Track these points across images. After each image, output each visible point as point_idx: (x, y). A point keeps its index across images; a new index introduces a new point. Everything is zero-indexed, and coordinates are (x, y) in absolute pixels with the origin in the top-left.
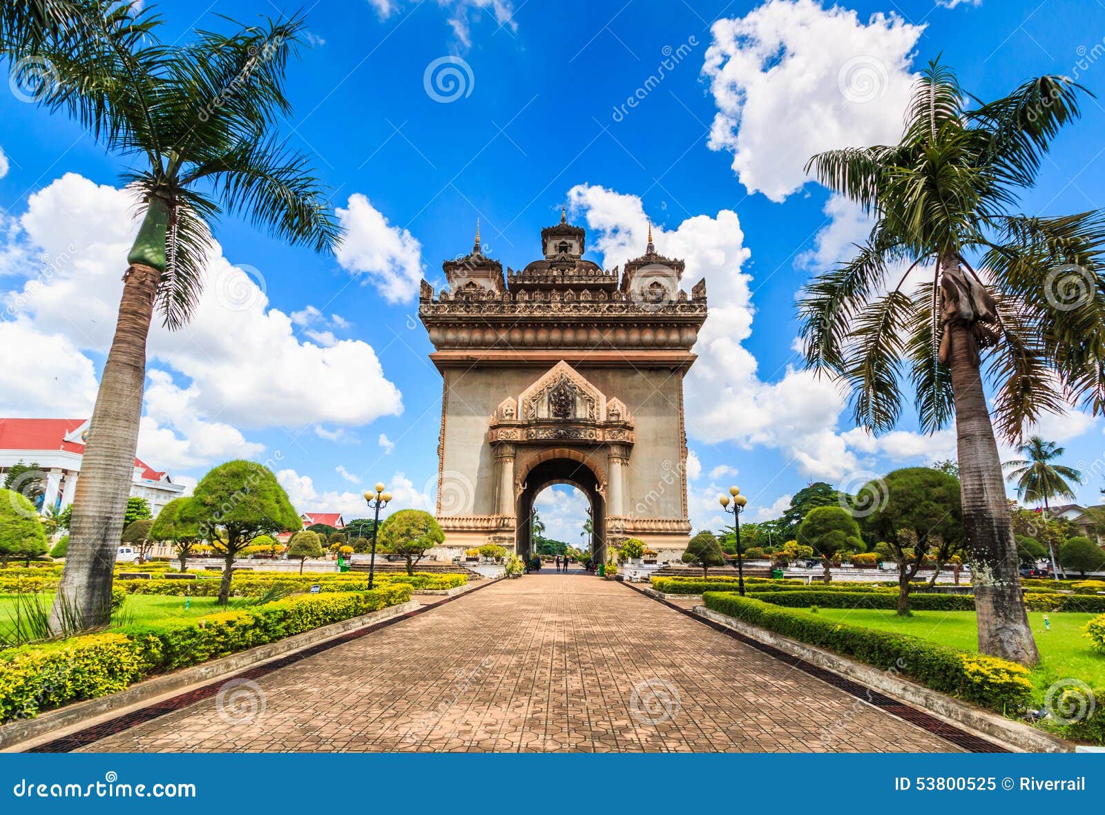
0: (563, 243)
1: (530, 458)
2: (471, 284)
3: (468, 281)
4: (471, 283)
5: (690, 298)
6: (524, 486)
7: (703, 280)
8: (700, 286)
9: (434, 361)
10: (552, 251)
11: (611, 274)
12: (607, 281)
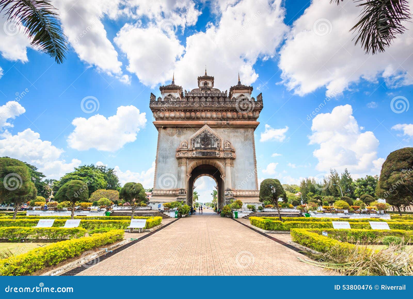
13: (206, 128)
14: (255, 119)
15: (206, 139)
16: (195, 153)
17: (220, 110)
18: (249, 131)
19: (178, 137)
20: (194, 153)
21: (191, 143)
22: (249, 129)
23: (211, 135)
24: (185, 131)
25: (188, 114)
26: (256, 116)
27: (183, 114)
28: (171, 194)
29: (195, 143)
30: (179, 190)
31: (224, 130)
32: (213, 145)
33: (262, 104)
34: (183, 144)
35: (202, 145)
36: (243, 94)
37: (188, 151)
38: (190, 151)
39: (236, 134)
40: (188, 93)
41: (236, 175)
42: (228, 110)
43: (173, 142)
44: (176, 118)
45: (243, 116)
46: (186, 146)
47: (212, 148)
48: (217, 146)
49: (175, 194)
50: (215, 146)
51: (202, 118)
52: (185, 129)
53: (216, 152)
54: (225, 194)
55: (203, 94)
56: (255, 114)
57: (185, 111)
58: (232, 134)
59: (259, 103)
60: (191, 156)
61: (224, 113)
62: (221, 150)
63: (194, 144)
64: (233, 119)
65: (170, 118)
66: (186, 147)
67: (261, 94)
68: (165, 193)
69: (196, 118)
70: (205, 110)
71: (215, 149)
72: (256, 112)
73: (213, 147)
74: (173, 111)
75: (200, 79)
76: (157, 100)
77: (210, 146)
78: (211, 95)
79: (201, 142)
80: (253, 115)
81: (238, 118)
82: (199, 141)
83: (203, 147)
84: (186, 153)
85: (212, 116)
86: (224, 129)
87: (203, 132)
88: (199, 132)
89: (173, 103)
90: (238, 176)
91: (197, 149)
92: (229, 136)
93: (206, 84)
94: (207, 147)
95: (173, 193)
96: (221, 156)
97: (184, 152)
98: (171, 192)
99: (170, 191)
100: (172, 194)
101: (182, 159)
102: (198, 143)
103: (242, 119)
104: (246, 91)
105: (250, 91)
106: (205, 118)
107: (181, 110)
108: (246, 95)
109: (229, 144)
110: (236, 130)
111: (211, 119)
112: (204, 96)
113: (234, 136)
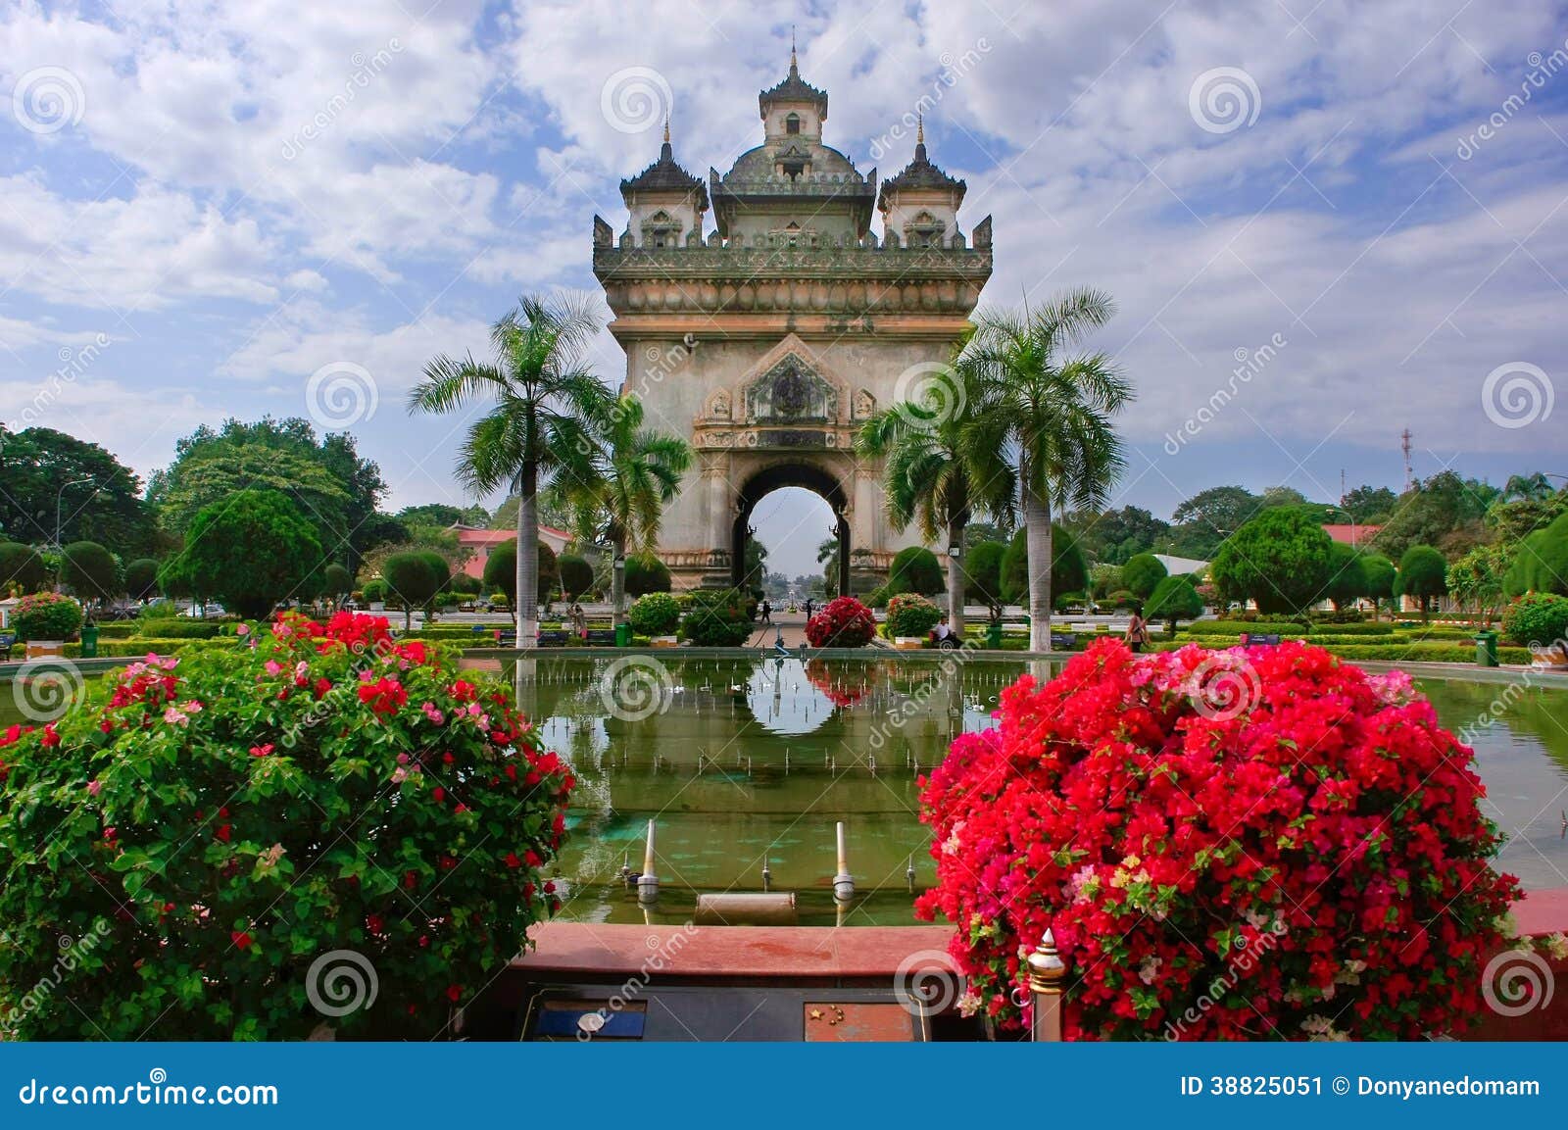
0: (793, 114)
1: (746, 469)
2: (661, 215)
3: (655, 209)
4: (661, 213)
5: (969, 245)
6: (740, 508)
7: (989, 218)
8: (984, 228)
9: (614, 333)
10: (779, 130)
11: (866, 180)
12: (860, 193)
13: (790, 345)
14: (964, 310)
15: (790, 388)
16: (755, 435)
17: (843, 280)
18: (941, 352)
19: (695, 374)
20: (752, 438)
21: (743, 400)
22: (943, 346)
23: (811, 373)
24: (720, 354)
25: (729, 295)
26: (969, 300)
27: (709, 296)
28: (681, 566)
29: (756, 402)
30: (708, 554)
31: (853, 352)
32: (816, 409)
33: (991, 259)
34: (713, 405)
35: (780, 409)
36: (930, 210)
37: (731, 427)
38: (741, 427)
39: (893, 364)
40: (721, 177)
42: (870, 280)
43: (678, 395)
44: (686, 308)
45: (920, 301)
46: (726, 412)
47: (811, 420)
48: (829, 412)
49: (694, 565)
50: (820, 414)
51: (779, 308)
52: (720, 348)
53: (824, 433)
54: (852, 564)
55: (782, 185)
56: (962, 295)
57: (719, 283)
58: (881, 366)
59: (979, 254)
60: (741, 445)
61: (856, 292)
62: (839, 424)
63: (751, 405)
64: (887, 310)
65: (665, 308)
66: (726, 416)
69: (756, 307)
70: (788, 279)
71: (823, 421)
72: (967, 286)
73: (814, 414)
74: (675, 284)
75: (769, 101)
76: (616, 244)
77: (803, 414)
78: (813, 189)
79: (774, 399)
80: (958, 298)
81: (905, 310)
82: (769, 396)
83: (781, 414)
84: (726, 434)
85: (814, 302)
86: (857, 346)
87: (783, 363)
88: (768, 361)
89: (674, 256)
91: (762, 421)
92: (870, 374)
93: (793, 126)
94: (796, 415)
95: (688, 561)
96: (841, 446)
97: (721, 431)
98: (680, 561)
99: (676, 555)
100: (686, 565)
101: (714, 455)
102: (763, 400)
103: (917, 309)
104: (940, 197)
105: (953, 198)
106: (789, 308)
107: (704, 280)
108: (939, 213)
109: (870, 402)
110: (898, 350)
111: (811, 309)
112: (786, 193)
113: (889, 370)
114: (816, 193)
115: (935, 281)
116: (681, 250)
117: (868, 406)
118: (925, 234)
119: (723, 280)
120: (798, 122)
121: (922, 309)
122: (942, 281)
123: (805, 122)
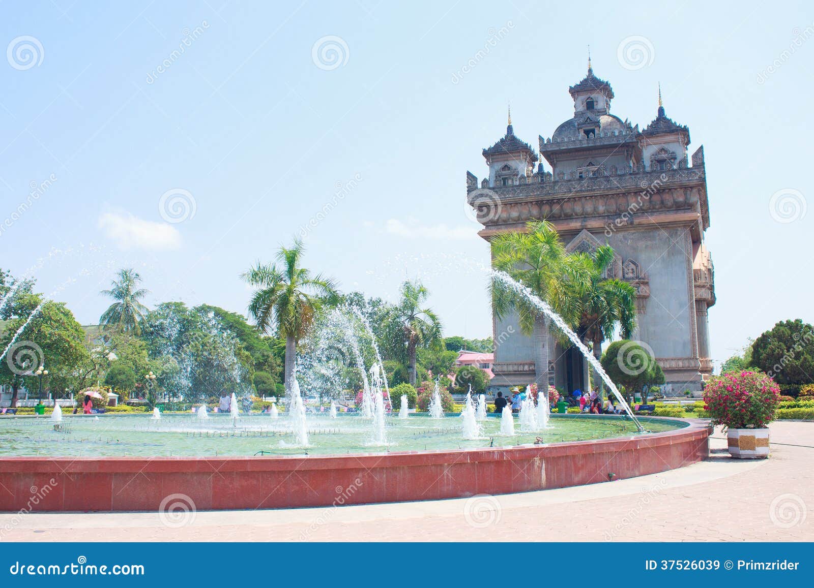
0: (590, 98)
2: (506, 167)
3: (503, 164)
4: (506, 165)
5: (690, 165)
8: (699, 154)
9: (482, 236)
10: (582, 107)
13: (584, 234)
17: (613, 195)
18: (679, 233)
22: (679, 229)
25: (546, 210)
28: (526, 371)
31: (624, 237)
33: (704, 172)
36: (666, 146)
39: (649, 243)
40: (545, 142)
41: (652, 329)
42: (629, 193)
45: (662, 203)
51: (577, 215)
55: (581, 141)
56: (688, 196)
57: (540, 203)
58: (641, 244)
59: (696, 170)
61: (621, 201)
64: (642, 211)
65: (510, 220)
67: (702, 147)
68: (516, 370)
69: (563, 216)
70: (580, 197)
74: (514, 206)
75: (575, 91)
76: (479, 186)
78: (600, 142)
80: (686, 198)
81: (653, 209)
85: (597, 209)
86: (625, 234)
89: (512, 190)
90: (654, 331)
92: (635, 249)
93: (589, 105)
95: (531, 368)
99: (524, 365)
100: (530, 370)
103: (661, 208)
104: (671, 138)
105: (680, 137)
106: (582, 214)
107: (531, 202)
108: (672, 147)
109: (634, 267)
110: (651, 234)
111: (596, 215)
112: (583, 146)
113: (646, 247)
114: (602, 144)
115: (670, 190)
116: (516, 186)
117: (632, 269)
118: (661, 161)
119: (542, 201)
120: (593, 102)
121: (664, 208)
122: (676, 189)
123: (597, 102)
